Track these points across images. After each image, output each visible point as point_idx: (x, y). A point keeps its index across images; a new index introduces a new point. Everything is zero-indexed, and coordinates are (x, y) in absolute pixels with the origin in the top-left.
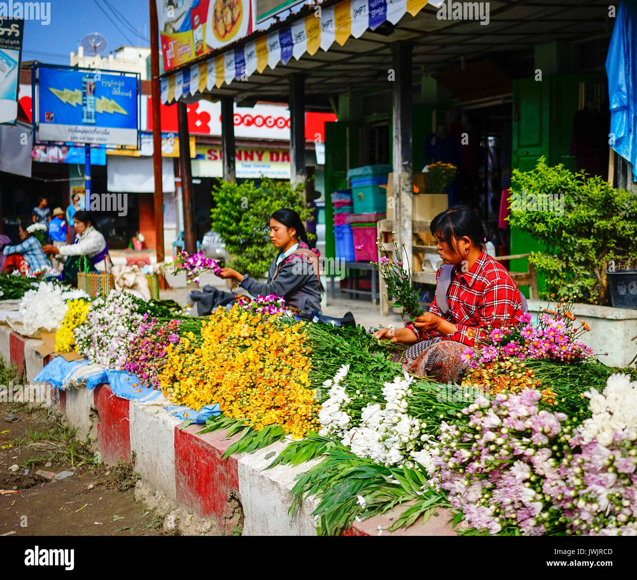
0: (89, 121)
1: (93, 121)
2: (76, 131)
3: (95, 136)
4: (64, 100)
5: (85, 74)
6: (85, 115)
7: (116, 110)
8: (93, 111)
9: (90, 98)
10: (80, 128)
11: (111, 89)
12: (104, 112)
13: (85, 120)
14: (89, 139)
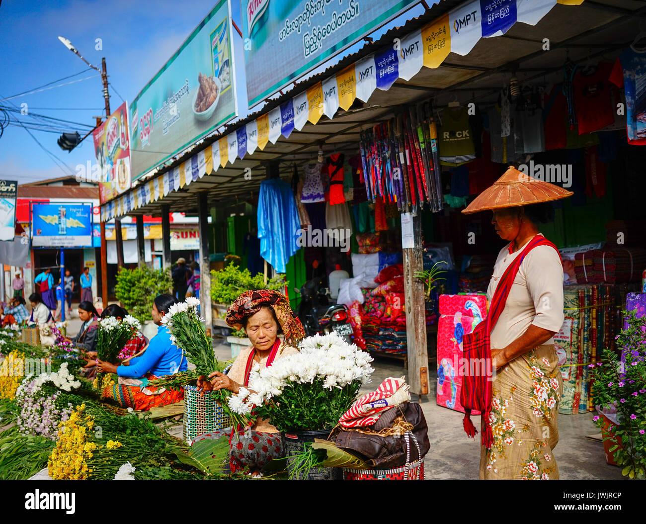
0: (63, 233)
1: (65, 233)
2: (55, 239)
3: (66, 241)
4: (48, 221)
5: (60, 206)
6: (60, 229)
7: (79, 225)
8: (65, 227)
9: (63, 219)
10: (57, 237)
11: (75, 213)
12: (72, 227)
13: (60, 233)
14: (62, 243)
